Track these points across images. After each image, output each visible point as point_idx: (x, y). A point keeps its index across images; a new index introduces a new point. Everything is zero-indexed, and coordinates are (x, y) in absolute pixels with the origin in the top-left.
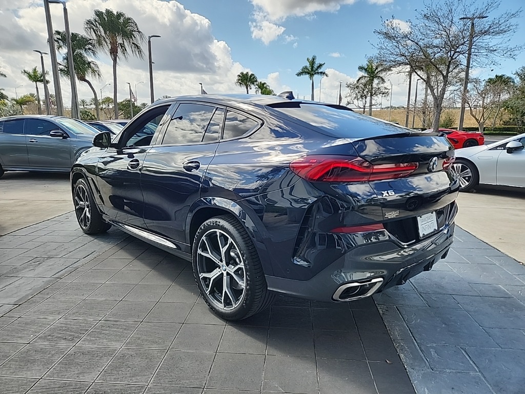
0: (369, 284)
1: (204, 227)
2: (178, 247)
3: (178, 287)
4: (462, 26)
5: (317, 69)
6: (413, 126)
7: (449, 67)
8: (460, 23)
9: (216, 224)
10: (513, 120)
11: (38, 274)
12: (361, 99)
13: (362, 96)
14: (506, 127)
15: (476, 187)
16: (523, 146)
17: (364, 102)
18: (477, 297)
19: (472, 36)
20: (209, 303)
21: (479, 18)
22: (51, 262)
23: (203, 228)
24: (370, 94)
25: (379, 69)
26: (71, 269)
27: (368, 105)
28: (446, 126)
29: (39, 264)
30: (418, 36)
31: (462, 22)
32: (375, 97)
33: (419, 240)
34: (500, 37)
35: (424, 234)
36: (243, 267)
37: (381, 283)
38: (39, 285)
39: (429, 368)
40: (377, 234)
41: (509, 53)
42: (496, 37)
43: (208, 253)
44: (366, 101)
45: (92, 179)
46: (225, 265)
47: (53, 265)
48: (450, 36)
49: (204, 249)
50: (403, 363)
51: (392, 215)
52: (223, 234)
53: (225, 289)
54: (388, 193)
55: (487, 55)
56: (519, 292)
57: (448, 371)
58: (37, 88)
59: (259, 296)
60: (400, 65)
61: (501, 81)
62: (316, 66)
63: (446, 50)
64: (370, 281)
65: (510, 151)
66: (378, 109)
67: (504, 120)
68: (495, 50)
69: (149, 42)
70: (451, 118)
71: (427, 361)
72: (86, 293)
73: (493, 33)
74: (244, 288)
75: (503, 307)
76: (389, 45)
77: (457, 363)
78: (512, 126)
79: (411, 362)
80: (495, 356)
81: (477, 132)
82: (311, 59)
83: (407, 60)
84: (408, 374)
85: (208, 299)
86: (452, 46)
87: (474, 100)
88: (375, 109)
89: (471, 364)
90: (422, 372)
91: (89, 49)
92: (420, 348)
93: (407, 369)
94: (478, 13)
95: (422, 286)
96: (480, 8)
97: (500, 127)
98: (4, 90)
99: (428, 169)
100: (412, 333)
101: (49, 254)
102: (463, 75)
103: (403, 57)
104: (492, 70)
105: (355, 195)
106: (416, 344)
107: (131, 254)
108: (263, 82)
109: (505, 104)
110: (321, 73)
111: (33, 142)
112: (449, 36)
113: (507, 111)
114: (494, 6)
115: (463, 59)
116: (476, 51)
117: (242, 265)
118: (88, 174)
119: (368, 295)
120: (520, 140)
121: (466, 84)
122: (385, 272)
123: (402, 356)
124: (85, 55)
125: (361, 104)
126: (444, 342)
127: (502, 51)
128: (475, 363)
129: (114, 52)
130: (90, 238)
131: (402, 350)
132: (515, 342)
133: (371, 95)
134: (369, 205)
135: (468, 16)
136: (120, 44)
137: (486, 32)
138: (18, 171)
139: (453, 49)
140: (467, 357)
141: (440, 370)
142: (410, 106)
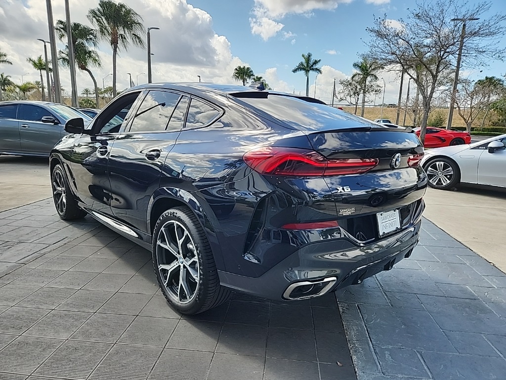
0: (322, 283)
1: (163, 218)
2: (140, 237)
3: (141, 278)
4: (453, 27)
5: (312, 66)
6: (404, 124)
7: (438, 66)
8: (451, 23)
9: (173, 215)
10: (502, 122)
11: (5, 259)
12: (353, 96)
13: (354, 93)
14: (495, 127)
15: (457, 185)
16: (504, 146)
17: (356, 99)
18: (442, 298)
19: (463, 37)
20: (166, 296)
21: (470, 20)
22: (20, 247)
23: (161, 218)
24: (362, 91)
25: (373, 67)
26: (37, 255)
27: (360, 101)
28: (436, 125)
29: (9, 248)
30: (409, 34)
31: (452, 23)
32: (367, 95)
33: (378, 239)
34: (490, 38)
35: (384, 233)
36: (197, 260)
37: (334, 283)
38: (2, 270)
39: (380, 372)
40: (331, 232)
41: (498, 55)
42: (485, 39)
43: (167, 245)
44: (358, 98)
45: (67, 165)
46: (182, 257)
47: (21, 250)
48: (441, 36)
49: (163, 241)
50: (355, 365)
51: (347, 212)
52: (180, 226)
53: (181, 282)
54: (343, 189)
55: (476, 56)
56: (486, 294)
57: (400, 376)
58: (41, 76)
59: (213, 291)
60: (391, 64)
61: (490, 83)
62: (311, 63)
63: (436, 49)
64: (323, 280)
65: (492, 150)
66: (371, 107)
67: (493, 121)
68: (484, 52)
69: (149, 33)
70: (441, 117)
71: (380, 364)
72: (46, 280)
73: (482, 34)
74: (198, 282)
75: (467, 309)
76: (381, 43)
77: (410, 367)
78: (500, 127)
79: (363, 365)
80: (451, 361)
81: (464, 132)
82: (306, 55)
83: (398, 58)
84: (358, 378)
85: (165, 291)
86: (442, 46)
87: (462, 101)
88: (369, 107)
89: (425, 370)
90: (373, 376)
91: (91, 39)
92: (374, 350)
93: (357, 372)
94: (469, 14)
95: (388, 285)
96: (471, 9)
97: (489, 127)
98: (11, 77)
99: (390, 166)
100: (368, 333)
101: (21, 238)
102: (453, 75)
103: (394, 56)
104: (481, 71)
105: (310, 191)
106: (371, 345)
107: (102, 241)
108: (259, 76)
109: (494, 105)
110: (316, 69)
111: (25, 127)
112: (439, 36)
113: (496, 112)
114: (485, 8)
115: (453, 59)
116: (466, 52)
117: (196, 259)
118: (64, 160)
119: (321, 294)
120: (502, 140)
121: (456, 84)
122: (338, 271)
123: (354, 358)
124: (87, 45)
125: (353, 101)
126: (400, 345)
127: (491, 53)
128: (429, 369)
129: (114, 43)
130: (65, 224)
131: (356, 351)
132: (473, 346)
133: (364, 92)
134: (326, 201)
135: (459, 17)
136: (121, 34)
137: (475, 33)
138: (11, 155)
139: (443, 49)
140: (422, 361)
141: (392, 374)
142: (401, 104)
